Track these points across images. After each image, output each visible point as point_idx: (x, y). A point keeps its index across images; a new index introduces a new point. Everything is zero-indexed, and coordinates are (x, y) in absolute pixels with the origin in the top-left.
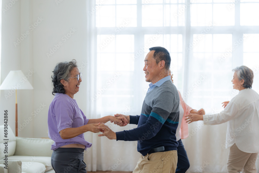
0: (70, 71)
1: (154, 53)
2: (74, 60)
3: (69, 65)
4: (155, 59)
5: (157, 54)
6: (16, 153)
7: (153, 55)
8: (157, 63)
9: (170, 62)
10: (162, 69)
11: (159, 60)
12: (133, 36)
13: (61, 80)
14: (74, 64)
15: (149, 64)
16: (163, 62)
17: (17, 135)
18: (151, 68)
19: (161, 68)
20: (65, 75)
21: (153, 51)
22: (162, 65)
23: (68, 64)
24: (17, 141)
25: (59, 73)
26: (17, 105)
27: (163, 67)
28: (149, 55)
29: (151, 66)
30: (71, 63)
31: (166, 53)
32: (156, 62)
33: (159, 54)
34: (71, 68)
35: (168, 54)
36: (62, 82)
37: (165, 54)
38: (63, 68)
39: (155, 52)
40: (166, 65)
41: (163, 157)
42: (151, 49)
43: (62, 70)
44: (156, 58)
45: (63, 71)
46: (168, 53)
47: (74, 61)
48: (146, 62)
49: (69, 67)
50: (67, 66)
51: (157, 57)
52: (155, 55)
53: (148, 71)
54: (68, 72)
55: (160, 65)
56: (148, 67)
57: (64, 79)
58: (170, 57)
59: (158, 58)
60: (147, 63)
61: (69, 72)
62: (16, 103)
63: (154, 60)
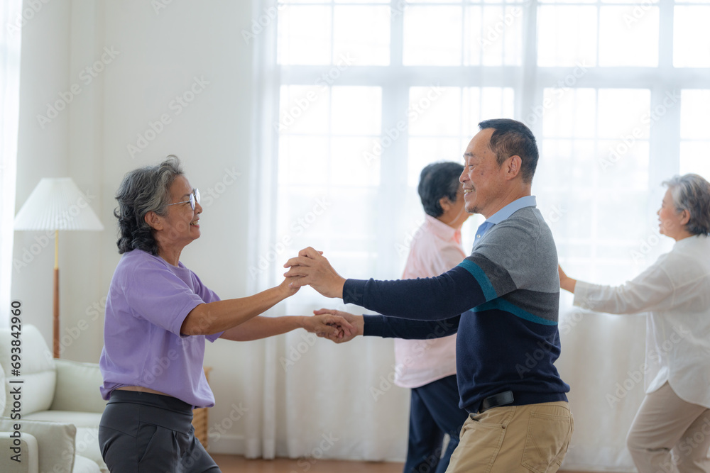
0: (168, 186)
1: (492, 134)
2: (173, 158)
3: (161, 172)
4: (493, 150)
5: (500, 139)
6: (55, 405)
7: (489, 141)
8: (500, 161)
9: (537, 161)
10: (512, 179)
11: (506, 155)
12: (378, 90)
13: (145, 214)
14: (174, 166)
15: (477, 165)
16: (517, 160)
17: (56, 355)
18: (482, 174)
19: (511, 175)
20: (156, 201)
21: (490, 131)
22: (514, 169)
23: (158, 170)
24: (58, 372)
25: (139, 197)
26: (57, 272)
27: (517, 173)
28: (477, 142)
29: (482, 169)
30: (166, 166)
31: (524, 137)
32: (495, 160)
33: (507, 139)
34: (169, 177)
35: (530, 140)
36: (148, 219)
37: (524, 139)
38: (147, 183)
39: (495, 134)
40: (524, 169)
41: (507, 417)
42: (484, 125)
43: (144, 186)
44: (497, 150)
45: (150, 189)
46: (532, 138)
47: (173, 161)
48: (470, 158)
49: (164, 177)
50: (156, 174)
51: (501, 146)
52: (493, 141)
53: (472, 182)
54: (161, 190)
55: (507, 169)
56: (474, 172)
57: (155, 212)
58: (536, 148)
59: (501, 149)
60: (471, 160)
61: (164, 189)
62: (55, 267)
63: (491, 155)
